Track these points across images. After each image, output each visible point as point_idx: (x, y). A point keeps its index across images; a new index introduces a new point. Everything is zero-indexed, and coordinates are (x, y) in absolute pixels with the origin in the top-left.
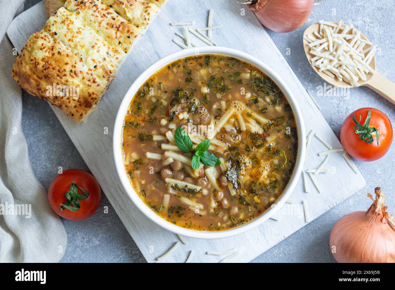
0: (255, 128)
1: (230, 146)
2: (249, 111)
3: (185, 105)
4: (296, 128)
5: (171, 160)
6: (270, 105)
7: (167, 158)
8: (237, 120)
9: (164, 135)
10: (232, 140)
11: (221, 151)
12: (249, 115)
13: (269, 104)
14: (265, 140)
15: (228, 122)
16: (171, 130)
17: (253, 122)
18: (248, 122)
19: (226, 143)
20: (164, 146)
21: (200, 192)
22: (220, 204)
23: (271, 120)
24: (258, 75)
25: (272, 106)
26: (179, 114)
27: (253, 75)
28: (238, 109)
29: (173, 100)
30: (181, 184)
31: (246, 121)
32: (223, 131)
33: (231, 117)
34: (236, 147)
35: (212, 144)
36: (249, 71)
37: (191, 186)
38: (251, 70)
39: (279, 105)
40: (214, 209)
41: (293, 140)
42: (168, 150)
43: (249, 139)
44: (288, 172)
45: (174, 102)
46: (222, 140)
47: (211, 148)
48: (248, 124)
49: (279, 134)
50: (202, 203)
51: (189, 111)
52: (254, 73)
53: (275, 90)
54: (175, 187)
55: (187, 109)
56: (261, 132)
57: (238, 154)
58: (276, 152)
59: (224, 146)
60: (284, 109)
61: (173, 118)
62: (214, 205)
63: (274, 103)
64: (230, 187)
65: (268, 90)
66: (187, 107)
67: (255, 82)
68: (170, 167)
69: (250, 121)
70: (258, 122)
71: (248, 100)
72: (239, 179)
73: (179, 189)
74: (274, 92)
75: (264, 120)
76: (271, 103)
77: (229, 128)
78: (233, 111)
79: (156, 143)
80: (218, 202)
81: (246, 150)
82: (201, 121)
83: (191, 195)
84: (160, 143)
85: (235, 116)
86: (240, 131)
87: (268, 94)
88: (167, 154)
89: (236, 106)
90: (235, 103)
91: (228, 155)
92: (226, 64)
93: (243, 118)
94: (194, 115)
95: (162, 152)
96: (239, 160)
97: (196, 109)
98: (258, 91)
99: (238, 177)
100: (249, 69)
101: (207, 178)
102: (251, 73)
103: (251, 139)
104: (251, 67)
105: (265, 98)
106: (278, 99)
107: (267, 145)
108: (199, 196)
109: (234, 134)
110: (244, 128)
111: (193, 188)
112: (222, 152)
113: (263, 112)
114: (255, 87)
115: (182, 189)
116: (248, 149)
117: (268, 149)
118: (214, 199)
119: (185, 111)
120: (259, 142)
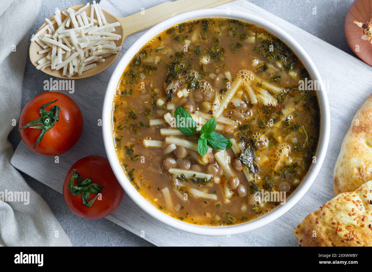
0: (268, 100)
1: (240, 123)
2: (259, 80)
3: (184, 81)
4: (316, 97)
5: (173, 147)
6: (283, 72)
7: (168, 145)
8: (246, 92)
9: (162, 118)
10: (243, 116)
11: (230, 130)
12: (260, 85)
13: (281, 70)
14: (280, 113)
15: (236, 95)
16: (170, 111)
17: (265, 93)
18: (259, 93)
19: (235, 121)
20: (163, 132)
21: (212, 180)
22: (236, 192)
23: (286, 88)
24: (264, 38)
25: (285, 72)
26: (177, 92)
27: (258, 38)
28: (246, 80)
29: (168, 77)
30: (188, 173)
31: (256, 93)
32: (231, 106)
33: (238, 90)
34: (248, 125)
35: (218, 123)
36: (254, 34)
37: (200, 175)
38: (256, 32)
39: (294, 70)
40: (230, 199)
41: (313, 111)
42: (168, 136)
43: (261, 113)
44: (311, 150)
45: (170, 79)
46: (230, 118)
47: (218, 127)
48: (258, 95)
49: (297, 106)
50: (215, 193)
51: (189, 87)
52: (260, 36)
53: (287, 54)
54: (182, 178)
55: (186, 85)
56: (275, 103)
57: (250, 133)
58: (294, 127)
59: (233, 125)
60: (300, 75)
61: (171, 97)
62: (229, 194)
63: (287, 68)
64: (246, 171)
65: (279, 54)
66: (186, 83)
67: (263, 46)
68: (174, 155)
69: (260, 92)
70: (271, 93)
71: (256, 67)
72: (255, 161)
73: (186, 180)
74: (286, 56)
75: (277, 89)
76: (283, 69)
77: (237, 103)
78: (240, 82)
79: (154, 129)
80: (233, 190)
81: (260, 128)
82: (204, 97)
83: (201, 186)
84: (158, 128)
85: (243, 88)
86: (250, 105)
87: (278, 59)
88: (168, 140)
89: (243, 77)
90: (242, 73)
91: (238, 134)
92: (228, 28)
93: (252, 89)
94: (195, 91)
95: (162, 139)
96: (253, 139)
97: (197, 84)
98: (268, 56)
99: (254, 160)
100: (254, 32)
101: (218, 163)
102: (256, 36)
103: (264, 113)
104: (256, 28)
105: (276, 64)
106: (292, 65)
107: (284, 119)
108: (211, 185)
109: (244, 109)
110: (255, 101)
111: (203, 177)
112: (232, 132)
113: (275, 80)
114: (263, 52)
115: (190, 179)
116: (262, 126)
117: (286, 123)
118: (229, 188)
119: (184, 87)
120: (274, 116)
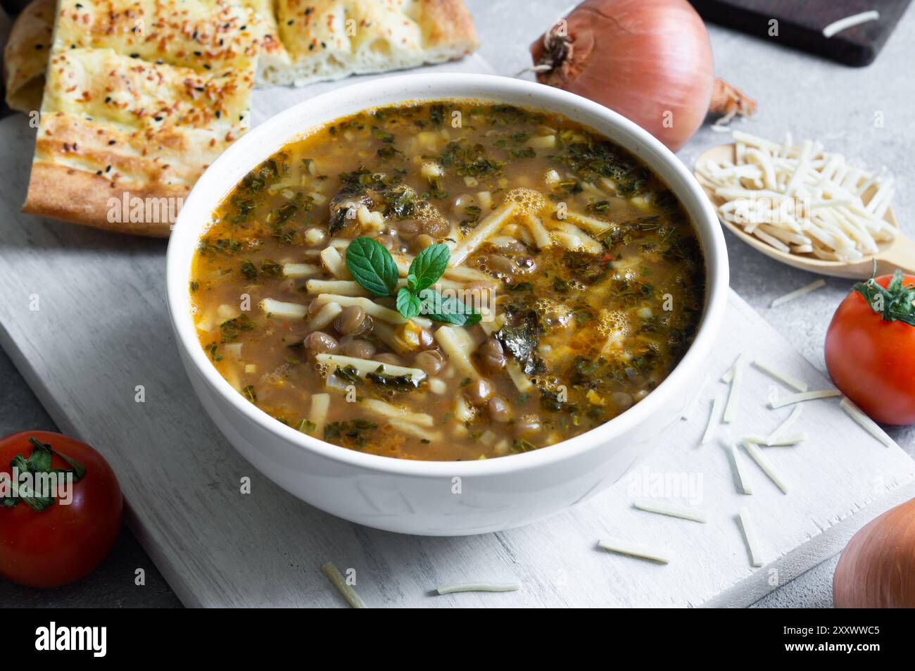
0: (580, 242)
1: (508, 280)
3: (377, 198)
5: (335, 309)
6: (618, 196)
8: (525, 227)
9: (315, 260)
10: (514, 268)
12: (560, 218)
13: (613, 194)
14: (608, 268)
15: (500, 232)
17: (571, 230)
18: (557, 230)
19: (495, 274)
20: (315, 284)
21: (423, 386)
22: (484, 410)
23: (623, 224)
24: (577, 139)
25: (621, 196)
27: (564, 139)
28: (526, 205)
30: (364, 366)
31: (551, 228)
32: (486, 249)
33: (508, 222)
34: (527, 283)
36: (554, 131)
37: (392, 369)
38: (559, 128)
39: (642, 193)
40: (468, 424)
41: (688, 263)
42: (326, 292)
43: (563, 265)
44: (684, 334)
45: (345, 195)
46: (482, 268)
48: (555, 233)
49: (647, 253)
50: (428, 412)
51: (388, 211)
52: (565, 135)
53: (627, 166)
56: (595, 249)
57: (532, 299)
58: (643, 292)
59: (489, 282)
60: (656, 202)
61: (341, 222)
62: (465, 413)
63: (627, 191)
64: (513, 371)
65: (608, 166)
66: (383, 202)
67: (571, 152)
68: (333, 329)
69: (560, 228)
70: (585, 230)
71: (554, 186)
72: (538, 351)
73: (359, 379)
74: (625, 169)
75: (602, 225)
76: (618, 192)
77: (503, 242)
78: (512, 208)
79: (291, 281)
80: (478, 406)
81: (556, 290)
82: (421, 228)
83: (394, 393)
84: (303, 279)
85: (519, 219)
86: (534, 250)
87: (608, 174)
88: (322, 298)
89: (519, 199)
90: (518, 193)
91: (502, 301)
92: (487, 120)
93: (542, 222)
94: (401, 219)
95: (310, 300)
96: (536, 311)
97: (408, 206)
98: (581, 168)
99: (535, 348)
100: (553, 128)
101: (442, 350)
102: (557, 135)
103: (569, 266)
105: (601, 182)
106: (636, 183)
107: (616, 278)
108: (415, 395)
109: (517, 254)
110: (545, 242)
111: (400, 375)
113: (598, 210)
114: (571, 160)
115: (368, 377)
116: (561, 287)
117: (622, 285)
118: (466, 400)
119: (377, 210)
120: (593, 271)
